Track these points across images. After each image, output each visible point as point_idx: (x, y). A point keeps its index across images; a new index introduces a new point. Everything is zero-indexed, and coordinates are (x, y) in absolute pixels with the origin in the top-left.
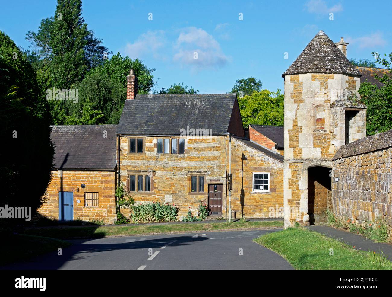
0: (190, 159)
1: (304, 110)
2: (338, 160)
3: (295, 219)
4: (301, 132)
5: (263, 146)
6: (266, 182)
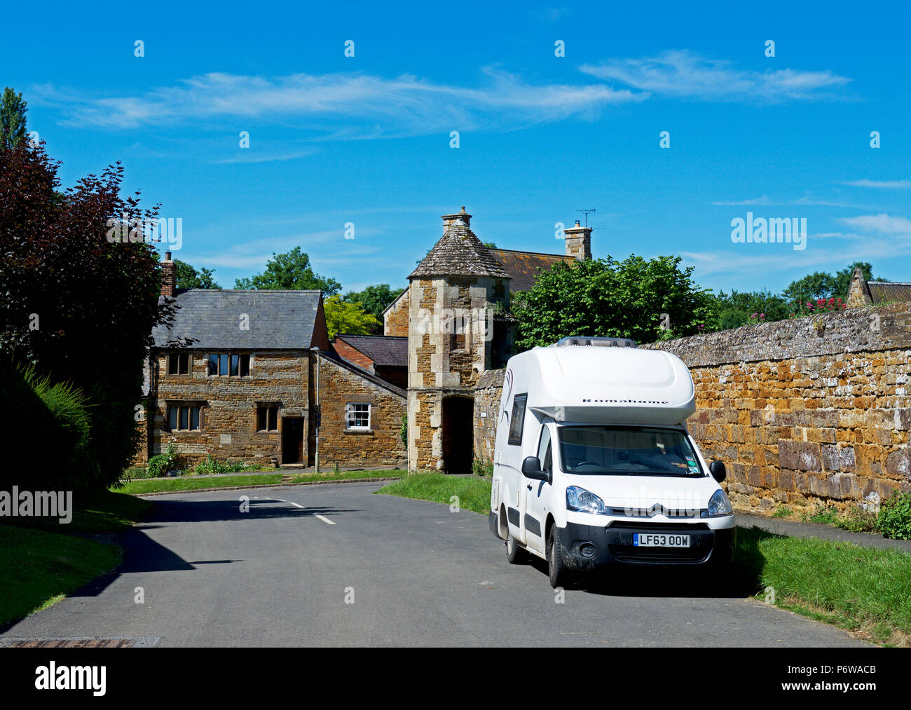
0: (257, 382)
2: (486, 389)
4: (435, 353)
5: (356, 364)
6: (366, 415)
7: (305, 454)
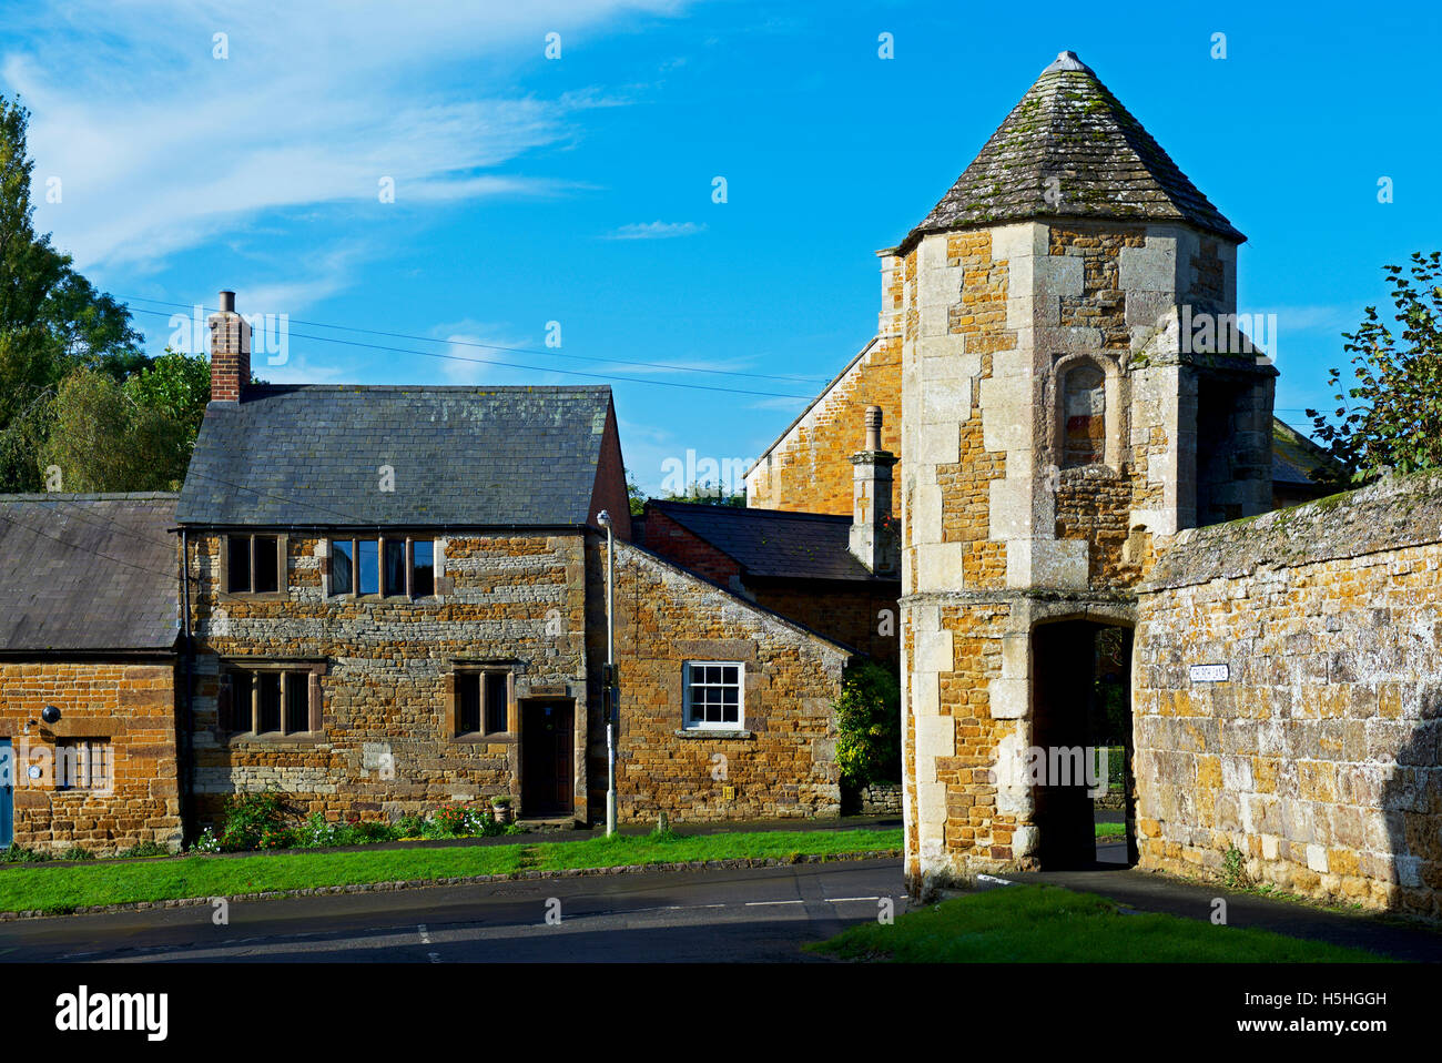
0: (454, 611)
1: (1015, 379)
3: (974, 844)
4: (1003, 476)
6: (732, 695)
7: (580, 792)
